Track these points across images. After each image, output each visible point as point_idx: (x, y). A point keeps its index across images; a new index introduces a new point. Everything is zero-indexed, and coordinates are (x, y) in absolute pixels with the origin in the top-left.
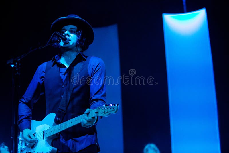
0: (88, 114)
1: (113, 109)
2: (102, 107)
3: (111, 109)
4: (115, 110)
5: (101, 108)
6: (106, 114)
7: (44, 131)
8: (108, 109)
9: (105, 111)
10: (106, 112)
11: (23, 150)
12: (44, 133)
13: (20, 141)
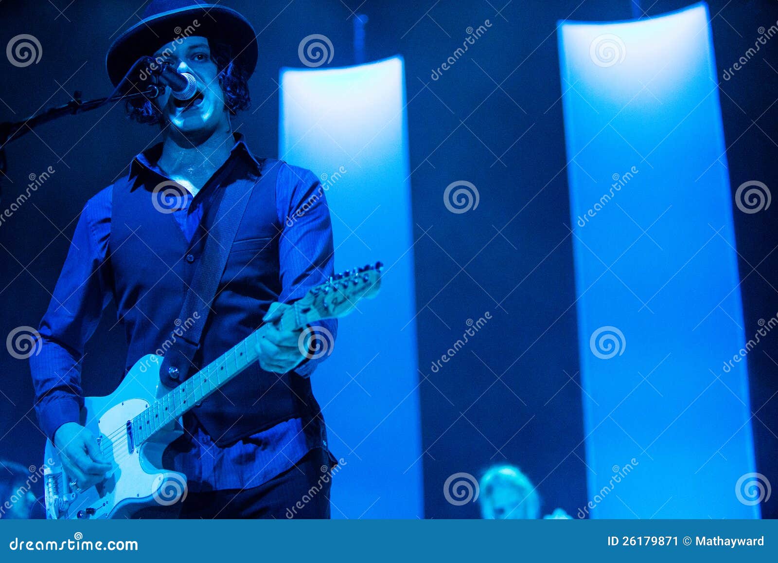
0: (276, 322)
1: (365, 281)
2: (323, 287)
3: (355, 284)
4: (370, 284)
5: (320, 289)
6: (339, 306)
7: (129, 423)
8: (345, 287)
9: (336, 299)
10: (340, 300)
11: (66, 506)
12: (129, 429)
13: (50, 480)
